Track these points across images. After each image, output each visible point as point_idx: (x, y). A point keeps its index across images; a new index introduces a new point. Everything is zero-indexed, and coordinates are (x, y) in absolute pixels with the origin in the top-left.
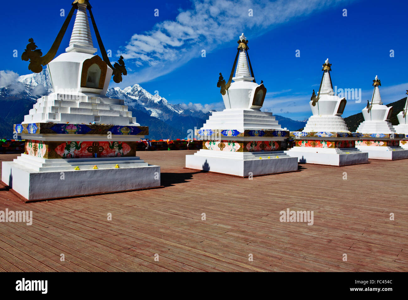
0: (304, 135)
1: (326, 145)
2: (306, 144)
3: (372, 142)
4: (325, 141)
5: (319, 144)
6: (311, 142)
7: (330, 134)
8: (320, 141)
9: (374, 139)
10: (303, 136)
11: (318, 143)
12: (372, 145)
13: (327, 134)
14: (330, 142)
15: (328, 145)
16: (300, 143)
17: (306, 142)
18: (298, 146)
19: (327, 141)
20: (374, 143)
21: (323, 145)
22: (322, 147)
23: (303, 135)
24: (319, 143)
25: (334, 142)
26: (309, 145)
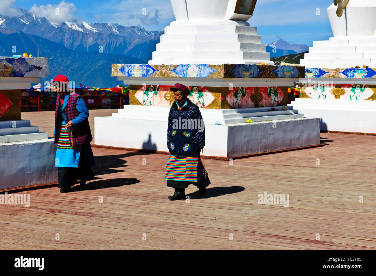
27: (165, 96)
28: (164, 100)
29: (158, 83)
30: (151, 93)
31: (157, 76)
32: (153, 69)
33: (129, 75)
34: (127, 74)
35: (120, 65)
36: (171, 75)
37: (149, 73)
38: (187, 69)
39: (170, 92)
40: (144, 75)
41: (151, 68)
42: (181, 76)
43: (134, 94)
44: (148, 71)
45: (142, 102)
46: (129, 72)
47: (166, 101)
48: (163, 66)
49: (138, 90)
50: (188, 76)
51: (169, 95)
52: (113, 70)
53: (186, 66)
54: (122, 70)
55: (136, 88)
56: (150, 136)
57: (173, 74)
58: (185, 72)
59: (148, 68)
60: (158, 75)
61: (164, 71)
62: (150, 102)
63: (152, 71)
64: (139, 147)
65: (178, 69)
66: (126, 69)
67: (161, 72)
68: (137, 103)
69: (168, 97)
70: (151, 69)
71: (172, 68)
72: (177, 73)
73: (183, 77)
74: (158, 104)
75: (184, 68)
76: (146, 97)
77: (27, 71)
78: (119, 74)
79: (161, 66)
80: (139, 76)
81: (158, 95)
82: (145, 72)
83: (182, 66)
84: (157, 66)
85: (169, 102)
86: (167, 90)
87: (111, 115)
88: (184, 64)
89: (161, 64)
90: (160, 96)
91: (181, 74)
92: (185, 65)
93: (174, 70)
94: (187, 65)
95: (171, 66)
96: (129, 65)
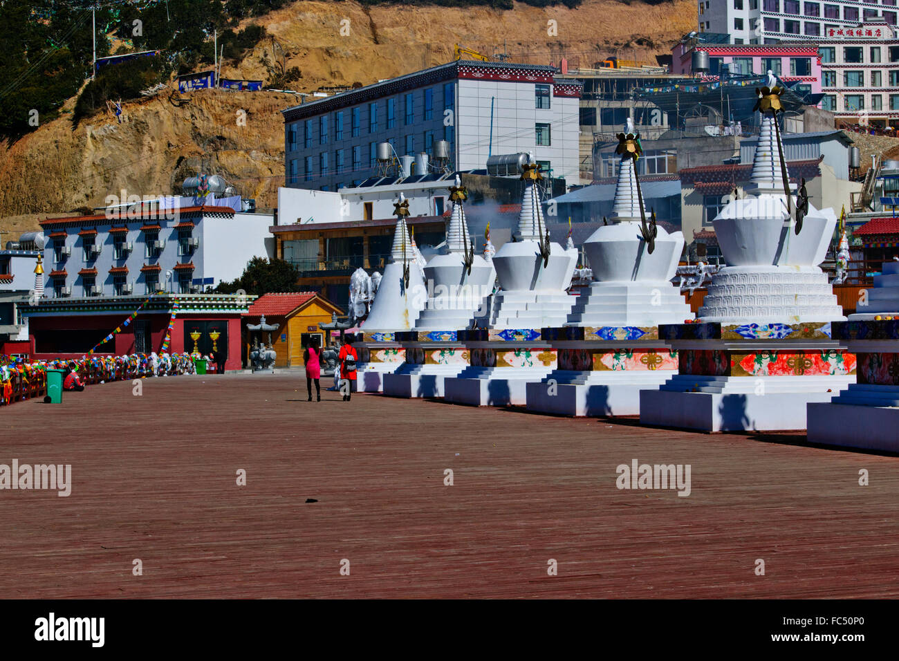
0: (779, 334)
1: (842, 366)
5: (816, 363)
8: (820, 352)
10: (775, 336)
11: (813, 359)
21: (829, 365)
22: (827, 374)
23: (776, 333)
24: (816, 358)
28: (640, 363)
30: (623, 357)
31: (647, 339)
32: (642, 332)
33: (610, 338)
40: (629, 338)
41: (639, 330)
44: (634, 334)
45: (610, 367)
46: (610, 335)
62: (622, 366)
63: (641, 334)
69: (645, 360)
74: (633, 367)
76: (616, 362)
80: (623, 339)
81: (632, 359)
82: (631, 335)
85: (646, 365)
86: (645, 352)
90: (635, 359)
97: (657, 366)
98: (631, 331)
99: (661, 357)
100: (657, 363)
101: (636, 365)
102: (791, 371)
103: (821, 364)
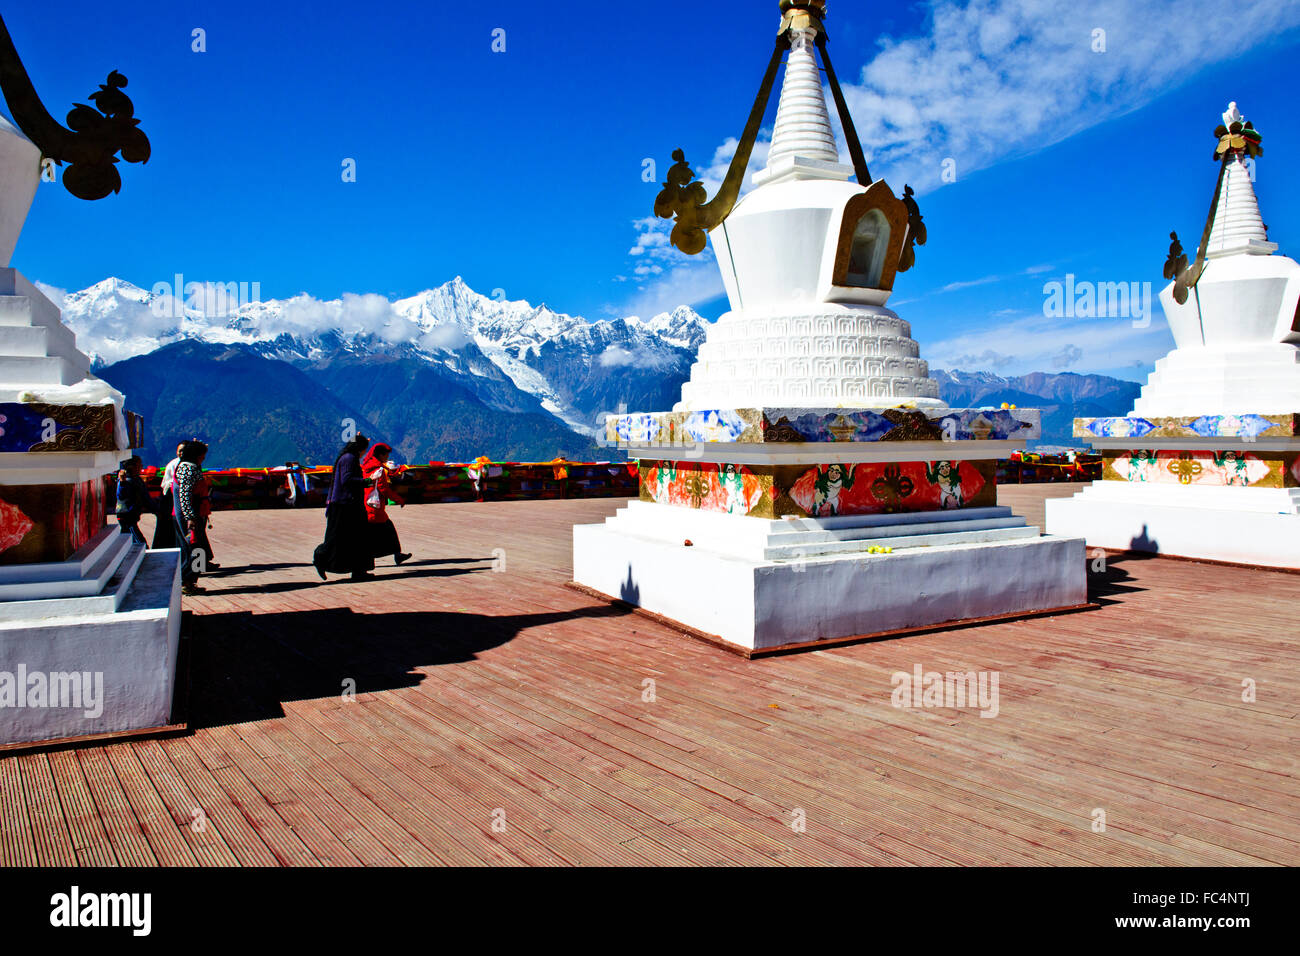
1: (741, 496)
2: (671, 486)
3: (1207, 463)
4: (735, 468)
5: (714, 488)
6: (688, 472)
7: (736, 418)
8: (718, 469)
9: (1214, 447)
11: (710, 481)
12: (1207, 478)
13: (725, 420)
14: (752, 477)
15: (747, 494)
16: (652, 478)
17: (672, 477)
18: (648, 497)
19: (742, 472)
20: (1215, 468)
21: (727, 494)
22: (725, 510)
24: (713, 479)
25: (770, 479)
26: (682, 495)
27: (1169, 467)
28: (1167, 472)
29: (1155, 447)
31: (1155, 436)
32: (1150, 425)
33: (1105, 434)
34: (1101, 434)
35: (1087, 421)
36: (1184, 433)
37: (1143, 431)
38: (1217, 422)
39: (1180, 461)
40: (1132, 435)
41: (1147, 422)
42: (1206, 434)
43: (1110, 463)
44: (1140, 428)
45: (1125, 476)
46: (1105, 429)
47: (1173, 475)
48: (1170, 419)
49: (1119, 457)
50: (1218, 434)
51: (1177, 465)
52: (1074, 427)
53: (1214, 419)
54: (1092, 427)
55: (1113, 454)
56: (1145, 528)
57: (1191, 432)
58: (1211, 428)
59: (1140, 424)
60: (1160, 433)
61: (1170, 428)
62: (1141, 476)
63: (1149, 428)
64: (1125, 546)
65: (1198, 424)
66: (1099, 426)
67: (1166, 429)
68: (1118, 477)
69: (1175, 468)
70: (1146, 425)
71: (1187, 422)
72: (1196, 430)
73: (1210, 436)
74: (1157, 478)
75: (1210, 422)
76: (1132, 469)
77: (1011, 431)
78: (1087, 433)
79: (1165, 420)
80: (1123, 436)
81: (1156, 465)
82: (1134, 429)
83: (1207, 418)
84: (1157, 419)
85: (1177, 476)
86: (1174, 457)
87: (1072, 496)
88: (1211, 415)
89: (1165, 417)
90: (1160, 466)
91: (1205, 431)
92: (1212, 418)
93: (1192, 426)
94: (1217, 417)
95: (1184, 419)
96: (1105, 419)
97: (1194, 477)
98: (1135, 423)
99: (1199, 464)
100: (1194, 473)
101: (1162, 474)
102: (689, 500)
103: (719, 491)
